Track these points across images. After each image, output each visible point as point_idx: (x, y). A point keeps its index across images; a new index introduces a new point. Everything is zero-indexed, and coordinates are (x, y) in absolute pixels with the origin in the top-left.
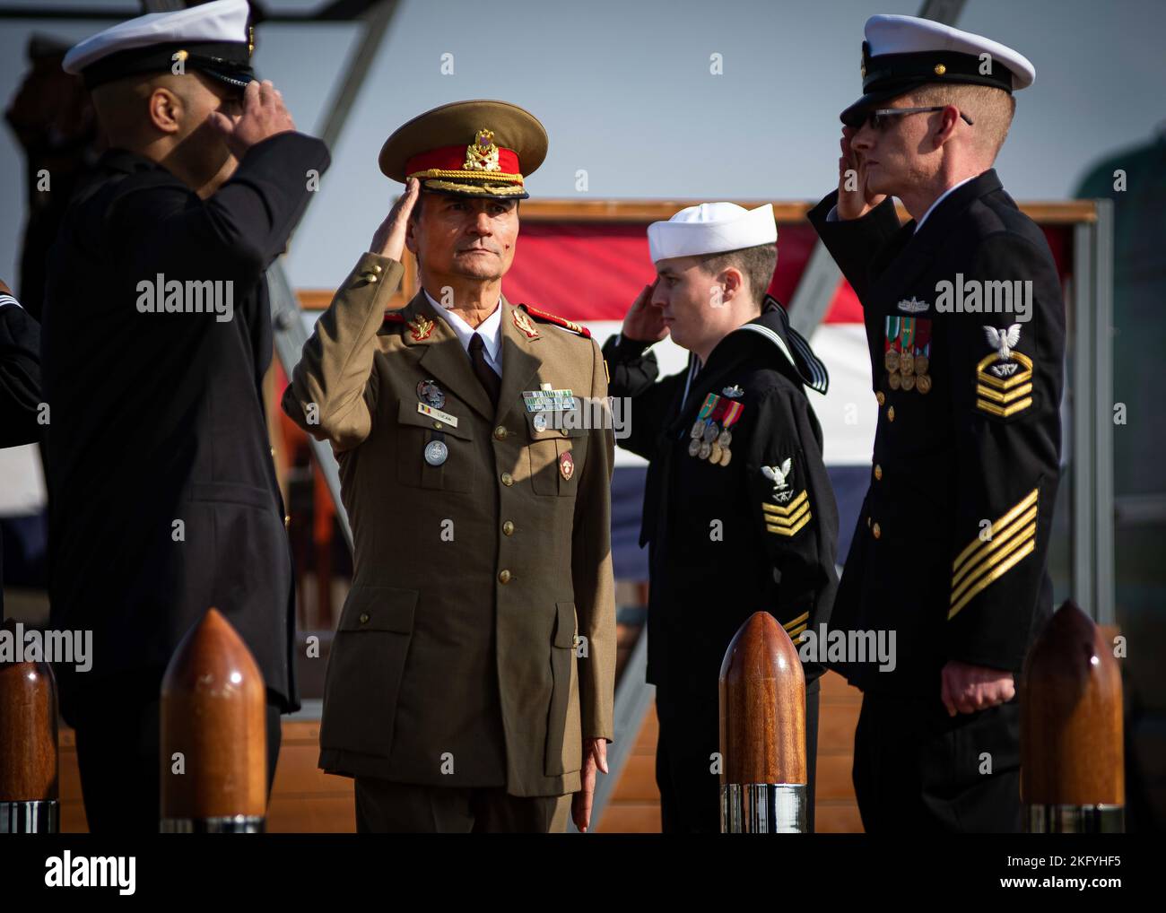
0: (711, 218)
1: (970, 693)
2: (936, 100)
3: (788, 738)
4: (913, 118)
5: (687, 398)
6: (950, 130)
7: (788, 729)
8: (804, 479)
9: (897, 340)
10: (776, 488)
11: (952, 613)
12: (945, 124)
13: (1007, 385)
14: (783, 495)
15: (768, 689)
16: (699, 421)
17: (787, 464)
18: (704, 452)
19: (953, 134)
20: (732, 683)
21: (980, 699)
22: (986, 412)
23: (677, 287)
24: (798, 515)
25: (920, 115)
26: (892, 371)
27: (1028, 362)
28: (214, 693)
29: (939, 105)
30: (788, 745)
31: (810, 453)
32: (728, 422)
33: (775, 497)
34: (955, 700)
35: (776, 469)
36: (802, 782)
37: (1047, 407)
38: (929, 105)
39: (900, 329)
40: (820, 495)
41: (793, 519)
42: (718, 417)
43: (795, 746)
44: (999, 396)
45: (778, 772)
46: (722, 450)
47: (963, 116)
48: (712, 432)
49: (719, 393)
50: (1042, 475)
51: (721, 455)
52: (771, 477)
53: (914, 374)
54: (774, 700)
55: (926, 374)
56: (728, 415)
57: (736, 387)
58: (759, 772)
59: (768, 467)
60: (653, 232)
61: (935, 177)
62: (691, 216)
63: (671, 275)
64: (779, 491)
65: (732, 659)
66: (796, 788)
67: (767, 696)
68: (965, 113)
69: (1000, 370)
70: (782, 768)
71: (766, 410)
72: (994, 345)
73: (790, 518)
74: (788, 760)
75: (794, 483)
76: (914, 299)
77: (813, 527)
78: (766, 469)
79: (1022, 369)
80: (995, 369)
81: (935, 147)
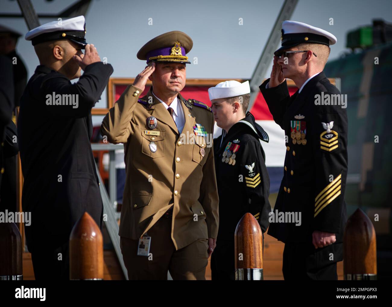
0: (229, 86)
1: (322, 241)
2: (305, 48)
3: (257, 254)
4: (298, 54)
5: (222, 144)
6: (310, 58)
7: (257, 251)
8: (259, 169)
9: (295, 128)
10: (250, 172)
11: (315, 215)
12: (308, 56)
13: (330, 141)
14: (252, 174)
15: (251, 238)
16: (225, 151)
17: (253, 164)
18: (227, 161)
19: (310, 59)
20: (239, 236)
21: (325, 243)
22: (323, 150)
23: (219, 108)
24: (257, 181)
25: (300, 53)
26: (293, 138)
27: (336, 134)
28: (87, 239)
29: (306, 50)
30: (257, 256)
31: (261, 161)
32: (235, 151)
33: (249, 175)
34: (317, 243)
35: (250, 166)
36: (262, 268)
37: (343, 148)
38: (303, 50)
39: (295, 125)
40: (264, 174)
41: (255, 182)
42: (231, 150)
43: (260, 256)
44: (327, 145)
45: (254, 265)
46: (233, 160)
47: (314, 54)
48: (230, 154)
49: (232, 142)
50: (342, 169)
51: (232, 162)
52: (248, 169)
53: (301, 139)
54: (253, 242)
55: (305, 139)
56: (235, 149)
57: (237, 140)
58: (248, 265)
59: (247, 165)
60: (210, 90)
61: (304, 73)
62: (223, 85)
63: (216, 105)
64: (250, 173)
65: (239, 228)
66: (260, 270)
67: (250, 240)
68: (314, 53)
69: (327, 136)
70: (256, 264)
71: (247, 147)
72: (325, 128)
73: (254, 182)
74: (257, 261)
75: (256, 170)
76: (300, 115)
77: (261, 185)
78: (247, 166)
79: (334, 136)
80: (326, 136)
81: (305, 64)
